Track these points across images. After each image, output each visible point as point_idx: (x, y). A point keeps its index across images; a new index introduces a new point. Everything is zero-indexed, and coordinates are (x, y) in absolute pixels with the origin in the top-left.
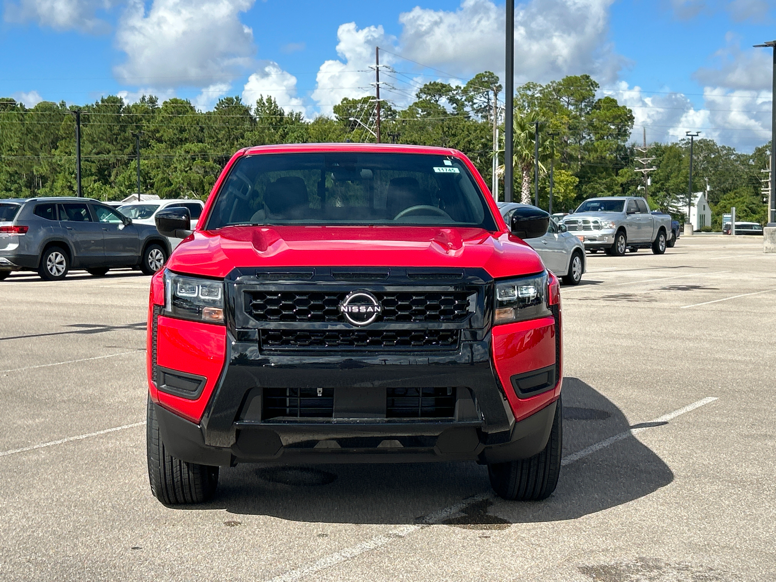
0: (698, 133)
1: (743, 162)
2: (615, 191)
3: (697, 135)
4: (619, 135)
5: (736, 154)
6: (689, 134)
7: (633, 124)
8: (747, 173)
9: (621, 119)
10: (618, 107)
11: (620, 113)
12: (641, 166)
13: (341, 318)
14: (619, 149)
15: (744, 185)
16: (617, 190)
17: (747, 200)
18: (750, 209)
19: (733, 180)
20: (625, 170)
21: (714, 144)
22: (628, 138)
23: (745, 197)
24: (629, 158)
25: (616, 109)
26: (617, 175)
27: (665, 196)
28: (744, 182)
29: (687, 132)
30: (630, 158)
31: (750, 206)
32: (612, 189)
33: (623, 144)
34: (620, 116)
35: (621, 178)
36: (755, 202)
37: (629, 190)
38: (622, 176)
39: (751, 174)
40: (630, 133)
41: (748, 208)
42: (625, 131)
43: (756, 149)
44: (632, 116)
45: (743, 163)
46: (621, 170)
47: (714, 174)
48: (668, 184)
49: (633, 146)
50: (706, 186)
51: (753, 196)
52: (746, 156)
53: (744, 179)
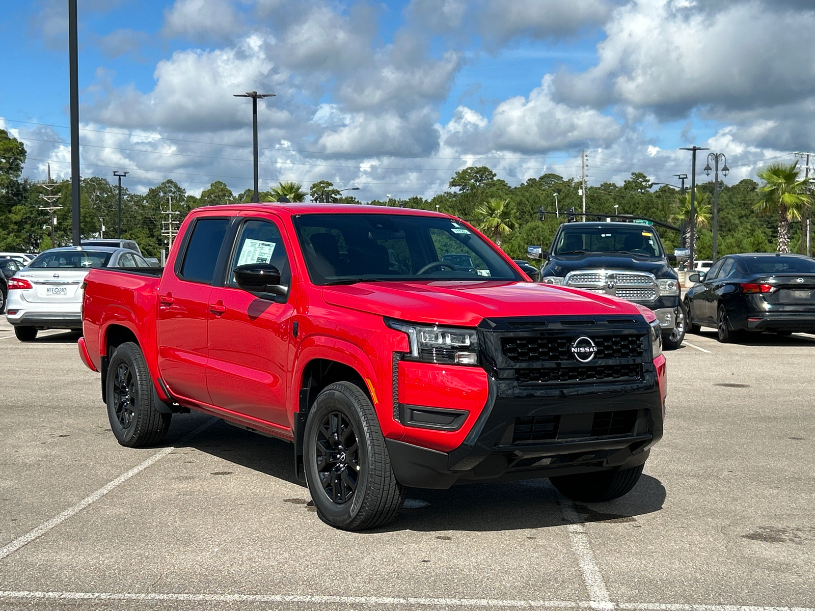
0: (125, 173)
1: (137, 202)
2: (11, 230)
3: (125, 176)
4: (10, 168)
5: (129, 195)
6: (116, 174)
7: (25, 159)
8: (141, 214)
9: (13, 153)
10: (9, 139)
11: (11, 146)
12: (47, 204)
13: (571, 355)
14: (12, 185)
15: (139, 226)
16: (12, 229)
17: (143, 242)
18: (147, 250)
19: (128, 221)
20: (19, 207)
21: (107, 183)
22: (20, 173)
23: (141, 238)
24: (22, 194)
25: (7, 142)
26: (10, 212)
27: (62, 236)
28: (138, 223)
29: (114, 172)
30: (24, 195)
31: (147, 248)
32: (7, 228)
33: (15, 179)
34: (11, 149)
35: (15, 216)
36: (151, 243)
37: (24, 228)
38: (16, 213)
39: (146, 216)
40: (22, 168)
41: (145, 249)
42: (18, 165)
43: (150, 190)
44: (23, 149)
45: (137, 204)
46: (14, 207)
47: (107, 214)
48: (66, 224)
49: (26, 181)
50: (101, 227)
51: (149, 237)
52: (140, 196)
53: (139, 220)
